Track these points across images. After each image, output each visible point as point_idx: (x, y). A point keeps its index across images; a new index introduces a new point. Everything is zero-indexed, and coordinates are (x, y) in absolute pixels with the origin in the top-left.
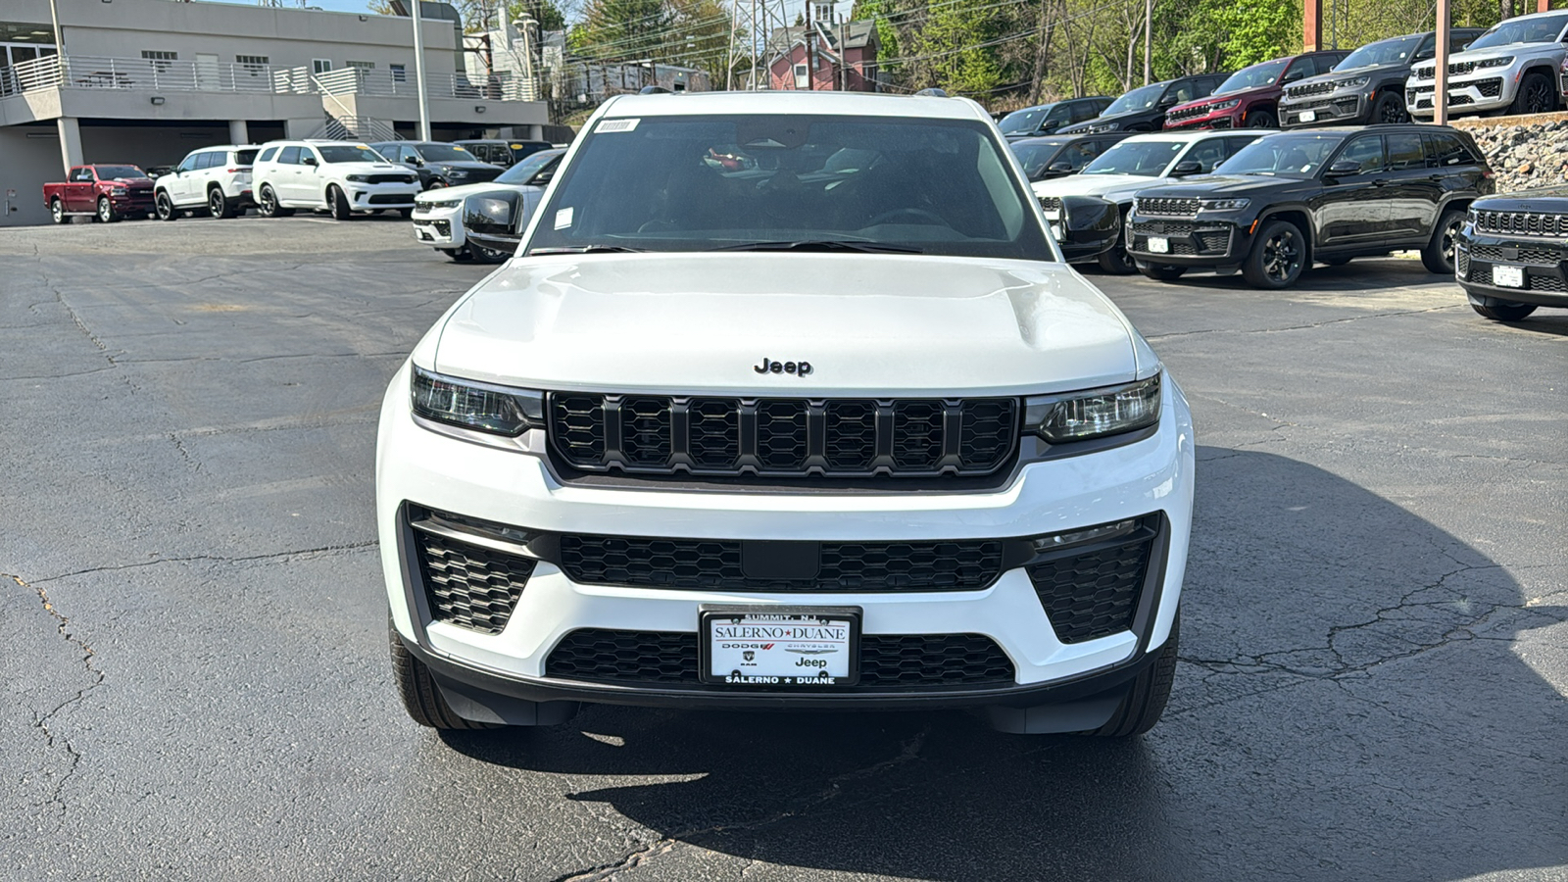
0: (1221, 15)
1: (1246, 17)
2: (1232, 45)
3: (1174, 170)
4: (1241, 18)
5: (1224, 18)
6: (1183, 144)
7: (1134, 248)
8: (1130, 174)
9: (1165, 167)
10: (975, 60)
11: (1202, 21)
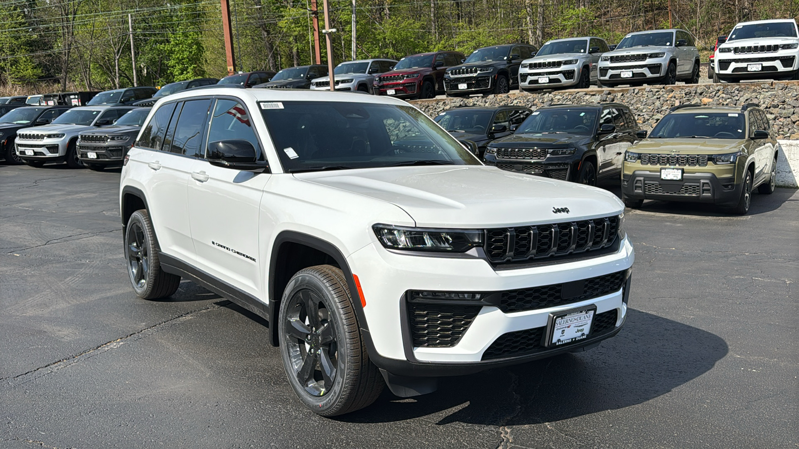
0: (164, 48)
1: (177, 49)
2: (172, 63)
3: (96, 123)
4: (175, 50)
5: (166, 49)
6: (98, 112)
7: (82, 157)
8: (76, 124)
9: (92, 122)
10: (25, 62)
11: (151, 49)
